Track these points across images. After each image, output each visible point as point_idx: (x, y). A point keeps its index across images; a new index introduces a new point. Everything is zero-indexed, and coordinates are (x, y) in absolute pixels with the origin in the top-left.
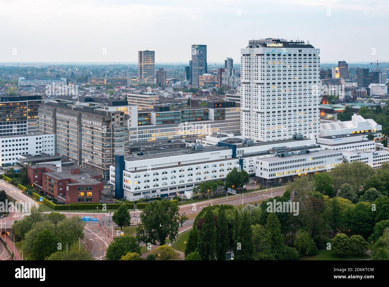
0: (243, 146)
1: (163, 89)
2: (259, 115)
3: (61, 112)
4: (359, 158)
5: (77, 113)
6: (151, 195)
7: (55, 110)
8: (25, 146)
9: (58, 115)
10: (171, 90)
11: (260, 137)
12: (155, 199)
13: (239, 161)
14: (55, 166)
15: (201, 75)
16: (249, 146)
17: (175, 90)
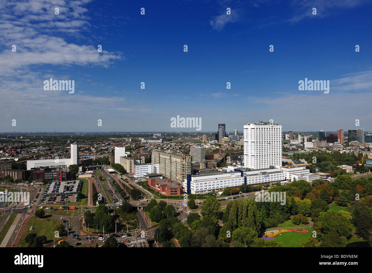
0: (246, 171)
1: (206, 144)
2: (253, 157)
3: (162, 155)
4: (302, 178)
5: (170, 155)
6: (203, 193)
7: (159, 153)
8: (147, 169)
9: (161, 156)
10: (209, 144)
11: (253, 167)
12: (205, 195)
13: (244, 178)
14: (160, 178)
15: (223, 137)
16: (248, 171)
17: (211, 144)
